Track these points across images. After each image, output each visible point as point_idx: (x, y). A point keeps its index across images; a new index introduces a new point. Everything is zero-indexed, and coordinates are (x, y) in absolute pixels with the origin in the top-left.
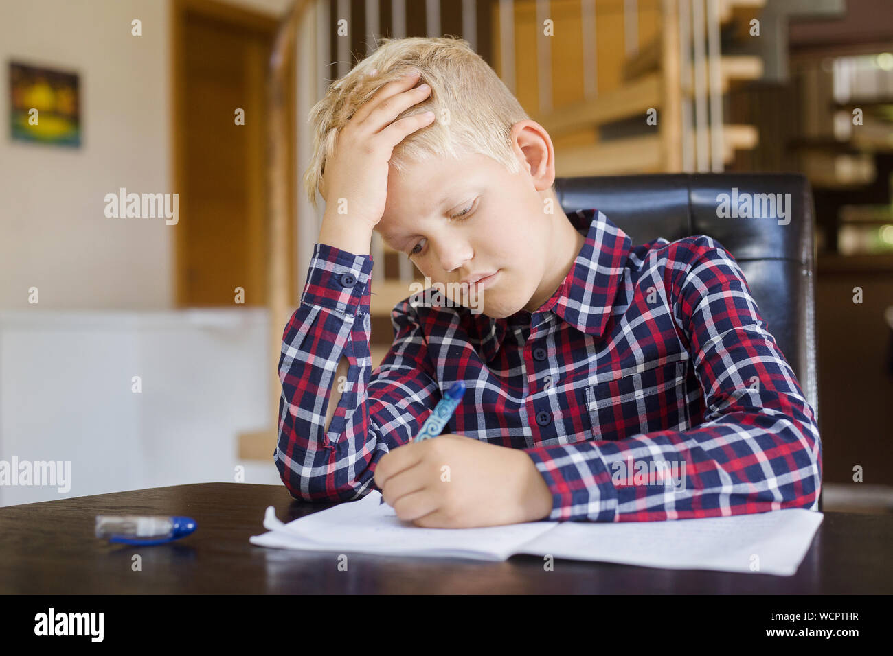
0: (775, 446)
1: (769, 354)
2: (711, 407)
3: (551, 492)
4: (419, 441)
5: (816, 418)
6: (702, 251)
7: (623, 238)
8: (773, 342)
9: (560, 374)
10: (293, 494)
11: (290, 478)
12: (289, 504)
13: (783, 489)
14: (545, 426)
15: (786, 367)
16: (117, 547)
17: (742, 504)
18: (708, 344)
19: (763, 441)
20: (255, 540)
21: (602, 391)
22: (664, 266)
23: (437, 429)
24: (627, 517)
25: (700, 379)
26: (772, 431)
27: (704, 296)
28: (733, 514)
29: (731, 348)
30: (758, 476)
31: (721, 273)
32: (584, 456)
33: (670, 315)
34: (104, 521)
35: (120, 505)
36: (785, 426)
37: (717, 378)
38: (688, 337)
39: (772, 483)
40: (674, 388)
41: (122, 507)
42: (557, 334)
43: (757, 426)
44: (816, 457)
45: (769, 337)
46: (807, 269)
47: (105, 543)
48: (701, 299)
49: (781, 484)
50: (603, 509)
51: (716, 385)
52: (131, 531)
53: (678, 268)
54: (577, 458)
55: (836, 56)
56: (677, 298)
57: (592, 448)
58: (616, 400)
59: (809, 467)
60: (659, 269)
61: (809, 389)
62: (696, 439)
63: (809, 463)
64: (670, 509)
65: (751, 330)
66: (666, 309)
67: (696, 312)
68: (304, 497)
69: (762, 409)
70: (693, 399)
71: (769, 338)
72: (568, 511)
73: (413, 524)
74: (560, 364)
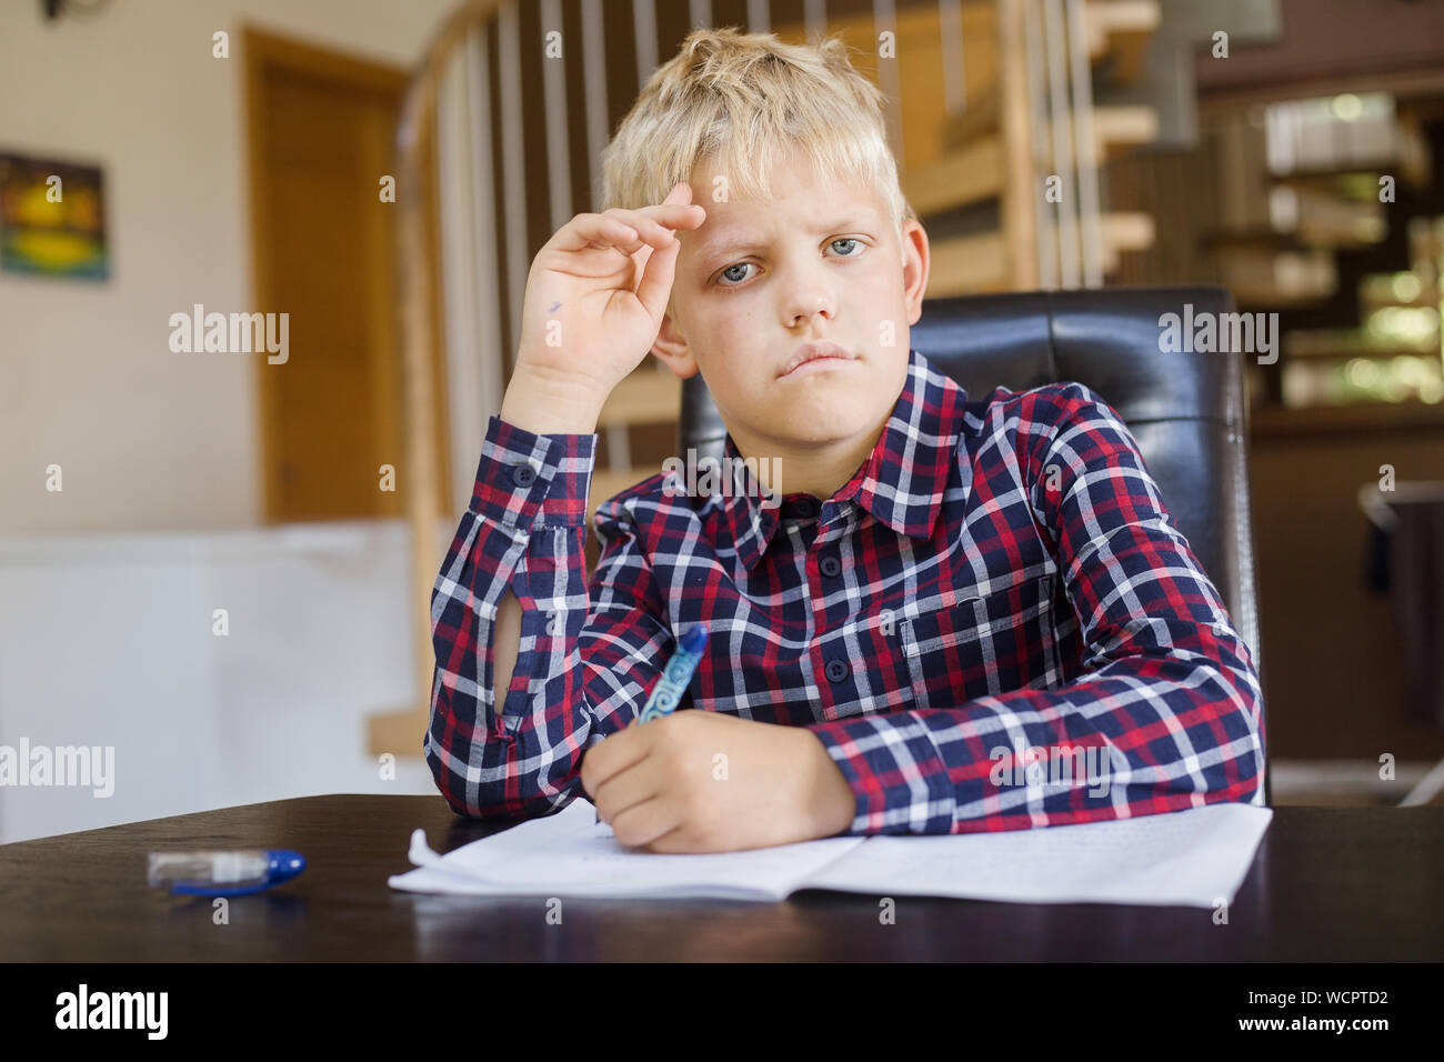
0: (1194, 707)
1: (1181, 564)
2: (1092, 646)
3: (853, 790)
4: (646, 721)
5: (1255, 662)
6: (1074, 406)
7: (953, 391)
8: (1185, 546)
9: (862, 599)
10: (455, 809)
11: (450, 782)
12: (449, 825)
13: (1207, 772)
14: (839, 683)
15: (1207, 585)
16: (182, 901)
17: (1146, 798)
18: (1086, 548)
19: (1176, 701)
20: (396, 882)
21: (926, 626)
22: (1015, 430)
23: (671, 701)
24: (969, 825)
25: (1074, 602)
26: (1188, 684)
27: (1079, 475)
28: (1135, 815)
29: (1121, 554)
30: (1169, 754)
31: (1105, 441)
32: (901, 734)
33: (1027, 503)
34: (161, 861)
35: (186, 835)
36: (1207, 677)
37: (1101, 600)
38: (1054, 539)
39: (1192, 764)
40: (1038, 617)
41: (191, 838)
42: (856, 536)
43: (1165, 679)
44: (1257, 722)
45: (1179, 537)
46: (1235, 432)
47: (164, 894)
48: (1075, 479)
49: (1205, 765)
50: (934, 814)
51: (1100, 611)
52: (204, 875)
53: (1036, 431)
54: (891, 737)
55: (1268, 102)
56: (1037, 477)
57: (913, 721)
58: (948, 641)
59: (1246, 738)
60: (1008, 434)
61: (1244, 617)
62: (1072, 701)
63: (1245, 732)
64: (1036, 810)
65: (1153, 527)
66: (1020, 494)
67: (1066, 499)
68: (470, 812)
69: (1171, 650)
70: (1066, 632)
71: (1180, 540)
72: (879, 820)
73: (646, 849)
74: (862, 582)
